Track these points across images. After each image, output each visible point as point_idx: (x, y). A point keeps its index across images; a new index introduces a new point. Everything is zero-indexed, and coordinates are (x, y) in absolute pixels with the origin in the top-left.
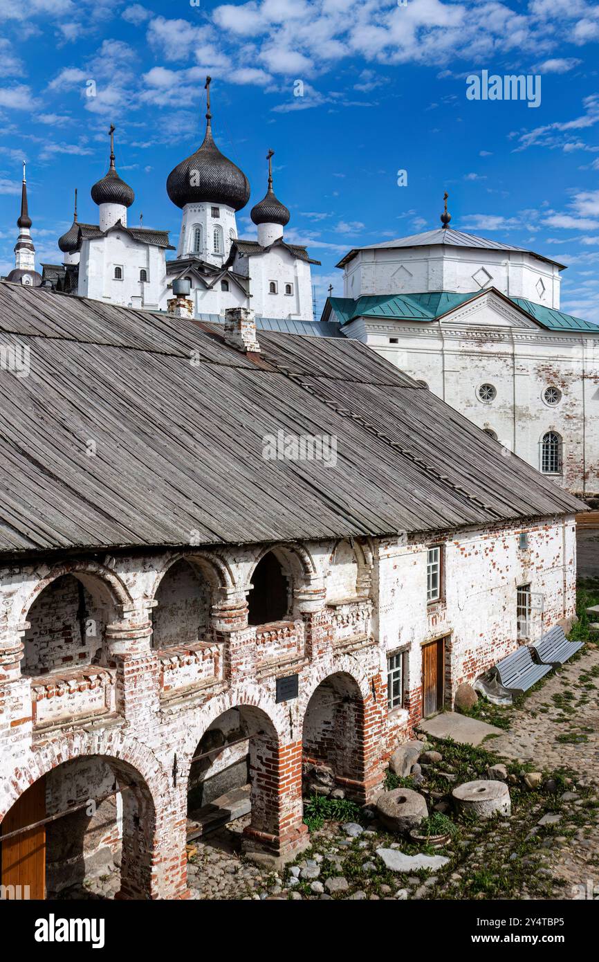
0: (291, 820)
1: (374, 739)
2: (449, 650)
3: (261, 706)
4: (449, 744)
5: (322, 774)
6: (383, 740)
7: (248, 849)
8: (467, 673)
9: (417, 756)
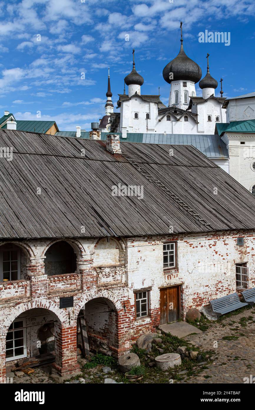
0: (70, 361)
1: (125, 330)
2: (182, 292)
3: (51, 309)
4: (169, 335)
5: (103, 344)
6: (132, 331)
7: (53, 372)
8: (196, 304)
9: (152, 340)
